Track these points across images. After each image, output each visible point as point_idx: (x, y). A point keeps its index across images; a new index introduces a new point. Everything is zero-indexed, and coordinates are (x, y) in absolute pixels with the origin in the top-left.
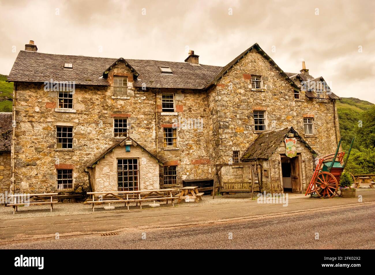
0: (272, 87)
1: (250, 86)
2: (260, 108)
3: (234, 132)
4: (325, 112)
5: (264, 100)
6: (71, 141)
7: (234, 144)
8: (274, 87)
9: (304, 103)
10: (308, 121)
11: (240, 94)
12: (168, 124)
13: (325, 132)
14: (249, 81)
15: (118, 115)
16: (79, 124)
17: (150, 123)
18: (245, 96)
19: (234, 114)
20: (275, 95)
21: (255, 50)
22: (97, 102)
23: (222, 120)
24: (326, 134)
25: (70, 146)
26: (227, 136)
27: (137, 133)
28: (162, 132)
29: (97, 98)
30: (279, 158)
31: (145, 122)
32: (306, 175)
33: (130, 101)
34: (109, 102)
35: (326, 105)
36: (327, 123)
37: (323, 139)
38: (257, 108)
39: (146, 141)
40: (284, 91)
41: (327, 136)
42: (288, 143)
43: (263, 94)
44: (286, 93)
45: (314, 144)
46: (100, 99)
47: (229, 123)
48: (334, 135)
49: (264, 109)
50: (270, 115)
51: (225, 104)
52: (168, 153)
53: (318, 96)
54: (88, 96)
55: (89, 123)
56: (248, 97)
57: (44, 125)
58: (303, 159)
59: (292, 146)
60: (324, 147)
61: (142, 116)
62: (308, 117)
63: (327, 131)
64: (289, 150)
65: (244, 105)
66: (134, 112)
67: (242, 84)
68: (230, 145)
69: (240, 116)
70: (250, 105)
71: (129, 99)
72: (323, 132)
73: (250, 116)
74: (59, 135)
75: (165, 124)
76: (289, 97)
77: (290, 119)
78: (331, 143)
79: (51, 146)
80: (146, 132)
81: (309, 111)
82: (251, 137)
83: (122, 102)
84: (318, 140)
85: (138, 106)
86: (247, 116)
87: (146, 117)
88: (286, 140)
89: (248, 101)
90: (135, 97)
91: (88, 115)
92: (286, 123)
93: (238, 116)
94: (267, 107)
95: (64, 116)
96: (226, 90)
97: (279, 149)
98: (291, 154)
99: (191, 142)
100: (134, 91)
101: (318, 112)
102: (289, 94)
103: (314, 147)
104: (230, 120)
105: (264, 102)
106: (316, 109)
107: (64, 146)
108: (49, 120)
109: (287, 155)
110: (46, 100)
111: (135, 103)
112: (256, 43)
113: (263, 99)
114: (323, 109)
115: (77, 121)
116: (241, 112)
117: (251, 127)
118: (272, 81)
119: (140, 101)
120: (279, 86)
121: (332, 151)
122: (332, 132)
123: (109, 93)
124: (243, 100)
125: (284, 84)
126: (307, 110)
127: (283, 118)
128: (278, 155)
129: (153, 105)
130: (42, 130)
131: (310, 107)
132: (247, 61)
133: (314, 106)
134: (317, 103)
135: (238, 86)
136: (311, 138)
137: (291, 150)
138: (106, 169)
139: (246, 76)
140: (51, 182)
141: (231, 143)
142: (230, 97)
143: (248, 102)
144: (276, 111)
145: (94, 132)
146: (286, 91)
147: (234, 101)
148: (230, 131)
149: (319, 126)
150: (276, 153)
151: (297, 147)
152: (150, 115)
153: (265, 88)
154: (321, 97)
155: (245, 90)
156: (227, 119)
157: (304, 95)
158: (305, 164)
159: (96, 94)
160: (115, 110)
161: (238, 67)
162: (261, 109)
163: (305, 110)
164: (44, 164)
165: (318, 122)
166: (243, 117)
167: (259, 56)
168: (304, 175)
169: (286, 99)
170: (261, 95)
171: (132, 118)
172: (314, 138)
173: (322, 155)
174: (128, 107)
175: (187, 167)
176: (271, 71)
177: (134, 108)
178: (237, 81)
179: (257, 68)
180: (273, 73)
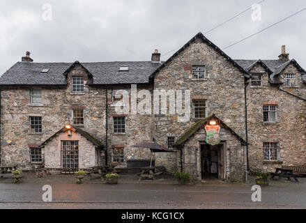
0: (216, 76)
1: (190, 77)
2: (200, 97)
3: (170, 119)
5: (205, 89)
6: (40, 127)
7: (170, 131)
8: (218, 75)
9: (265, 90)
10: (269, 108)
11: (179, 84)
13: (292, 119)
14: (190, 72)
15: (76, 108)
16: (45, 115)
17: (102, 113)
20: (219, 83)
21: (200, 40)
22: (59, 98)
24: (294, 121)
25: (41, 131)
26: (162, 124)
28: (111, 120)
29: (59, 94)
30: (198, 145)
31: (98, 112)
32: (230, 164)
33: (85, 96)
34: (69, 97)
38: (197, 97)
39: (97, 127)
41: (294, 124)
42: (209, 130)
43: (205, 83)
44: (233, 80)
45: (275, 132)
46: (61, 95)
49: (205, 97)
50: (211, 103)
52: (116, 137)
54: (52, 93)
55: (53, 114)
57: (21, 116)
58: (228, 146)
59: (215, 133)
61: (95, 108)
62: (270, 104)
64: (211, 137)
66: (88, 104)
67: (181, 75)
68: (165, 132)
71: (84, 94)
72: (290, 120)
74: (32, 123)
75: (113, 114)
76: (238, 84)
77: (237, 107)
79: (26, 131)
80: (98, 120)
81: (272, 97)
82: (188, 125)
83: (79, 97)
84: (281, 128)
85: (91, 100)
87: (98, 108)
88: (207, 127)
90: (89, 93)
91: (52, 108)
92: (231, 111)
94: (209, 96)
95: (34, 109)
96: (164, 82)
97: (198, 136)
98: (213, 142)
99: (136, 129)
100: (89, 88)
102: (237, 81)
103: (275, 135)
105: (205, 91)
107: (36, 131)
108: (24, 112)
109: (207, 142)
110: (22, 97)
111: (89, 98)
112: (199, 33)
113: (204, 87)
115: (44, 112)
118: (217, 69)
119: (93, 96)
120: (226, 74)
123: (68, 91)
125: (231, 71)
126: (269, 96)
127: (227, 106)
128: (196, 141)
129: (104, 98)
130: (19, 119)
131: (274, 93)
132: (189, 52)
135: (177, 78)
138: (52, 149)
139: (187, 67)
140: (25, 156)
141: (166, 130)
144: (219, 99)
145: (57, 121)
146: (234, 78)
148: (165, 119)
149: (284, 113)
150: (194, 140)
151: (222, 135)
152: (101, 106)
153: (208, 77)
155: (185, 81)
157: (267, 82)
158: (230, 152)
159: (58, 91)
160: (73, 103)
161: (179, 59)
163: (266, 97)
164: (21, 144)
165: (283, 109)
167: (204, 45)
168: (228, 163)
169: (233, 87)
170: (202, 85)
171: (87, 110)
172: (275, 126)
173: (285, 143)
174: (84, 101)
175: (132, 149)
176: (217, 58)
177: (89, 101)
178: (175, 72)
179: (200, 58)
180: (219, 62)
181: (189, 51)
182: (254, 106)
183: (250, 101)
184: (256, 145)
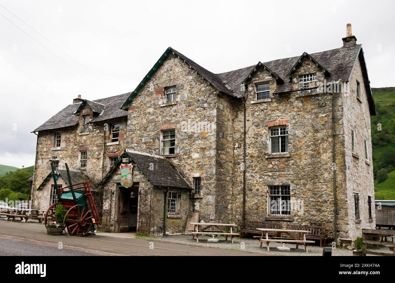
0: (186, 96)
1: (161, 102)
2: (168, 126)
4: (315, 110)
5: (174, 116)
8: (189, 95)
9: (272, 104)
10: (279, 131)
11: (149, 113)
12: (111, 153)
13: (308, 146)
14: (161, 96)
15: (82, 149)
16: (62, 158)
17: (100, 154)
18: (153, 115)
19: (140, 138)
20: (190, 106)
22: (72, 140)
23: (129, 146)
24: (312, 150)
27: (91, 163)
28: (107, 161)
31: (97, 153)
33: (89, 136)
34: (78, 139)
35: (318, 100)
36: (317, 131)
37: (304, 160)
38: (165, 127)
39: (96, 170)
40: (203, 98)
41: (312, 155)
42: (123, 169)
43: (174, 108)
44: (204, 100)
45: (284, 168)
46: (73, 137)
47: (135, 149)
48: (330, 151)
49: (173, 127)
50: (179, 134)
51: (133, 128)
53: (305, 87)
54: (68, 136)
56: (156, 116)
57: (47, 161)
59: (128, 174)
60: (303, 173)
61: (95, 148)
62: (278, 124)
63: (315, 144)
64: (124, 178)
65: (151, 127)
66: (91, 145)
67: (152, 102)
69: (145, 140)
70: (157, 124)
71: (89, 134)
72: (305, 147)
73: (155, 138)
75: (109, 153)
76: (209, 104)
78: (321, 166)
80: (96, 162)
81: (280, 114)
83: (85, 138)
84: (293, 161)
85: (94, 139)
86: (153, 139)
87: (98, 148)
88: (122, 166)
89: (157, 120)
90: (93, 131)
91: (66, 151)
92: (200, 141)
93: (143, 139)
94: (177, 124)
96: (136, 113)
97: (115, 178)
98: (127, 184)
100: (93, 126)
101: (298, 114)
102: (209, 100)
103: (283, 173)
104: (136, 145)
105: (173, 118)
106: (295, 109)
108: (49, 156)
109: (122, 184)
110: (49, 142)
111: (92, 137)
112: (169, 47)
113: (173, 114)
114: (309, 107)
115: (61, 156)
116: (147, 135)
117: (155, 151)
118: (188, 88)
119: (95, 135)
120: (197, 93)
121: (321, 181)
122: (325, 146)
123: (78, 131)
124: (151, 120)
125: (203, 87)
126: (277, 113)
127: (196, 135)
128: (113, 184)
129: (103, 136)
130: (46, 164)
131: (284, 108)
133: (290, 106)
134: (297, 99)
135: (148, 105)
136: (278, 159)
137: (126, 179)
138: (46, 193)
139: (158, 91)
142: (138, 119)
143: (155, 122)
146: (206, 96)
147: (142, 123)
149: (298, 137)
150: (112, 182)
152: (100, 146)
153: (178, 100)
154: (311, 86)
155: (155, 108)
156: (133, 145)
157: (274, 91)
158: (142, 198)
159: (72, 133)
160: (81, 145)
161: (152, 83)
162: (169, 128)
163: (273, 115)
165: (297, 132)
166: (149, 140)
167: (177, 61)
168: (139, 211)
169: (204, 108)
170: (171, 110)
171: (89, 151)
172: (284, 159)
173: (298, 187)
174: (88, 141)
176: (189, 74)
177: (91, 141)
178: (148, 99)
179: (172, 77)
180: (191, 77)
181: (162, 71)
182: (256, 130)
183: (251, 123)
184: (258, 190)
